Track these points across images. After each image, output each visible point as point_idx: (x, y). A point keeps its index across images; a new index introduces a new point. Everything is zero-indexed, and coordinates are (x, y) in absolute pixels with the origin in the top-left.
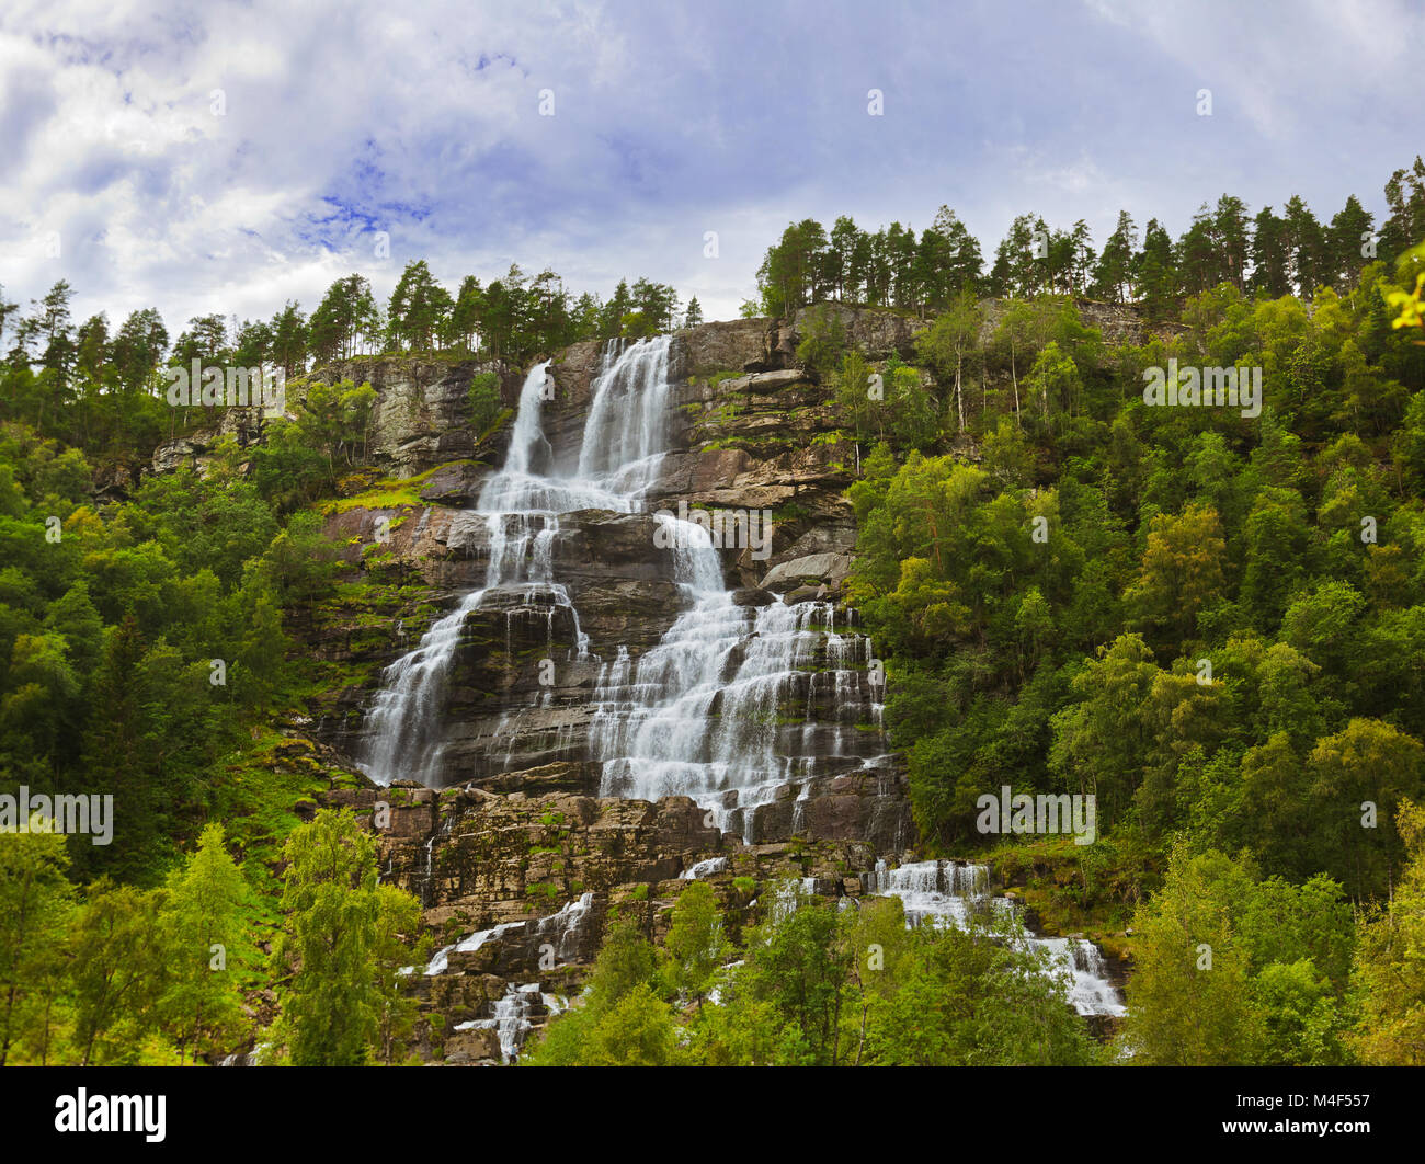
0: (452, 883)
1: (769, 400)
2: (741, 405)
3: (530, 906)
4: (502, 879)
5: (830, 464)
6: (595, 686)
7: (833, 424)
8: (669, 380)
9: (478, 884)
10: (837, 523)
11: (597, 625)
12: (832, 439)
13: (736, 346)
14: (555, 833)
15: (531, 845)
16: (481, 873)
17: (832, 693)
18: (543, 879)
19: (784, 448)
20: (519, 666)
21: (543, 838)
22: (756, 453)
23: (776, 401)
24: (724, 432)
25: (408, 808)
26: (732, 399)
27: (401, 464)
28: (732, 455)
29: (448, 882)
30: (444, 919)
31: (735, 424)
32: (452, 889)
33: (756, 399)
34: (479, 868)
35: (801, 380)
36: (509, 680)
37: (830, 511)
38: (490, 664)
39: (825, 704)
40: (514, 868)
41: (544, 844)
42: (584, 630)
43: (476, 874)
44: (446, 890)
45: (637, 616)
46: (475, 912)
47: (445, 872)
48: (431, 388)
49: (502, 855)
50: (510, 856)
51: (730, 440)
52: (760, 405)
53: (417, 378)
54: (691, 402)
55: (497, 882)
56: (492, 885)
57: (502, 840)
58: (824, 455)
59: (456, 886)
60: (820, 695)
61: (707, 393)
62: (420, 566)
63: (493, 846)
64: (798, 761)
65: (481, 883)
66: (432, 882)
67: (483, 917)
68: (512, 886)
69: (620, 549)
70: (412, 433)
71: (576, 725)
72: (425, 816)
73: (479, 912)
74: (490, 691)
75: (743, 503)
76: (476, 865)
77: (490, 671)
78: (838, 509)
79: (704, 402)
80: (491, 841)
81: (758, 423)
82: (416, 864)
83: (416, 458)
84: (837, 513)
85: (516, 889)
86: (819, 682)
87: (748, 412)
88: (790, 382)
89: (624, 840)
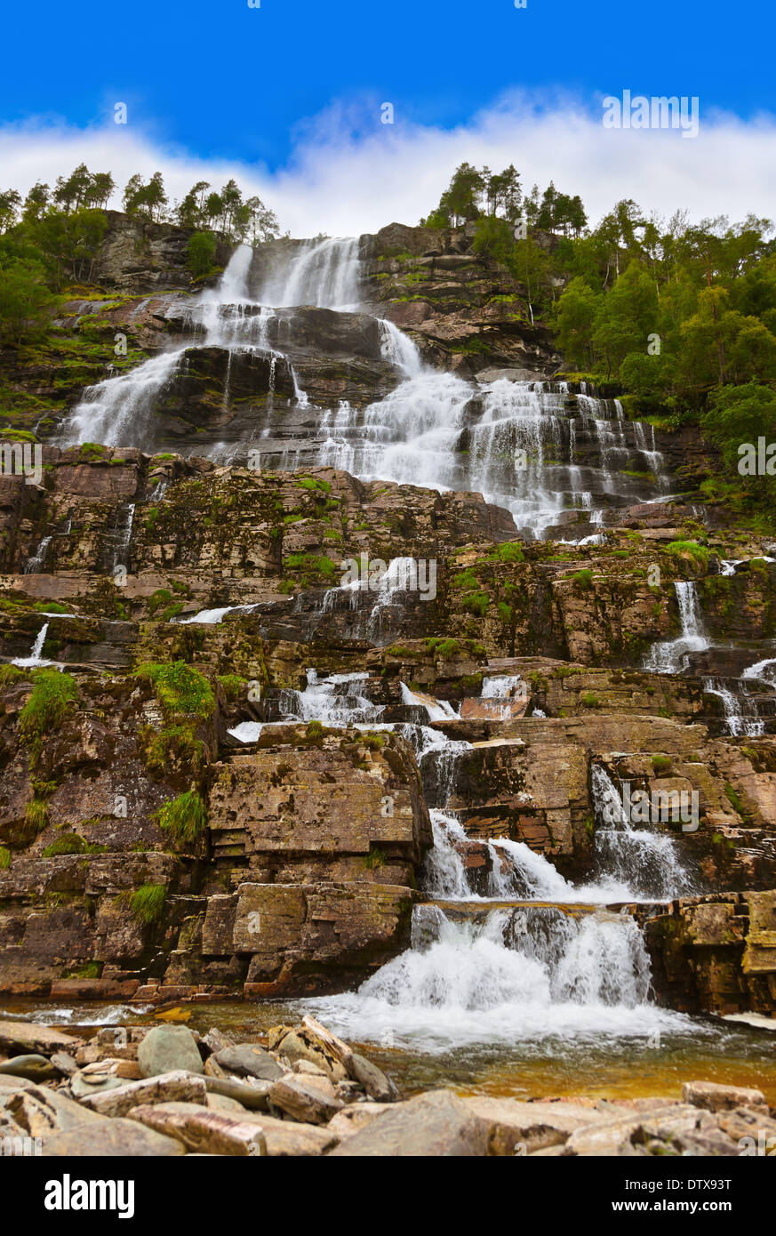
0: (164, 552)
1: (449, 273)
2: (426, 275)
3: (291, 583)
4: (244, 550)
5: (509, 315)
6: (319, 425)
7: (507, 290)
8: (361, 258)
9: (205, 555)
10: (510, 365)
11: (315, 386)
12: (509, 299)
13: (418, 240)
14: (321, 501)
15: (284, 514)
16: (211, 540)
17: (595, 440)
18: (311, 548)
19: (463, 306)
20: (235, 409)
21: (305, 505)
22: (438, 309)
23: (454, 275)
24: (411, 292)
25: (104, 466)
26: (416, 270)
27: (123, 287)
28: (420, 306)
29: (157, 551)
30: (149, 591)
31: (420, 286)
32: (163, 559)
33: (438, 272)
34: (207, 535)
35: (477, 262)
36: (224, 420)
37: (505, 354)
38: (205, 400)
39: (588, 448)
40: (263, 537)
41: (301, 512)
42: (302, 388)
43: (202, 541)
44: (153, 560)
45: (357, 382)
46: (202, 585)
47: (153, 537)
48: (156, 242)
49: (244, 520)
50: (254, 521)
51: (416, 297)
52: (441, 276)
53: (144, 232)
54: (380, 272)
55: (235, 553)
56: (227, 556)
57: (246, 503)
58: (503, 308)
59: (169, 556)
60: (581, 440)
61: (394, 266)
62: (135, 331)
63: (230, 508)
64: (570, 496)
65: (208, 553)
66: (133, 547)
67: (214, 594)
68: (258, 558)
69: (334, 337)
70: (136, 265)
71: (304, 451)
72: (127, 478)
73: (208, 586)
74: (203, 427)
75: (433, 334)
76: (202, 530)
77: (204, 407)
78: (512, 353)
79: (391, 273)
80: (229, 501)
81: (441, 285)
82: (108, 526)
83: (137, 283)
84: (511, 356)
85: (263, 564)
86: (579, 428)
87: (431, 279)
88: (467, 263)
89: (414, 523)
